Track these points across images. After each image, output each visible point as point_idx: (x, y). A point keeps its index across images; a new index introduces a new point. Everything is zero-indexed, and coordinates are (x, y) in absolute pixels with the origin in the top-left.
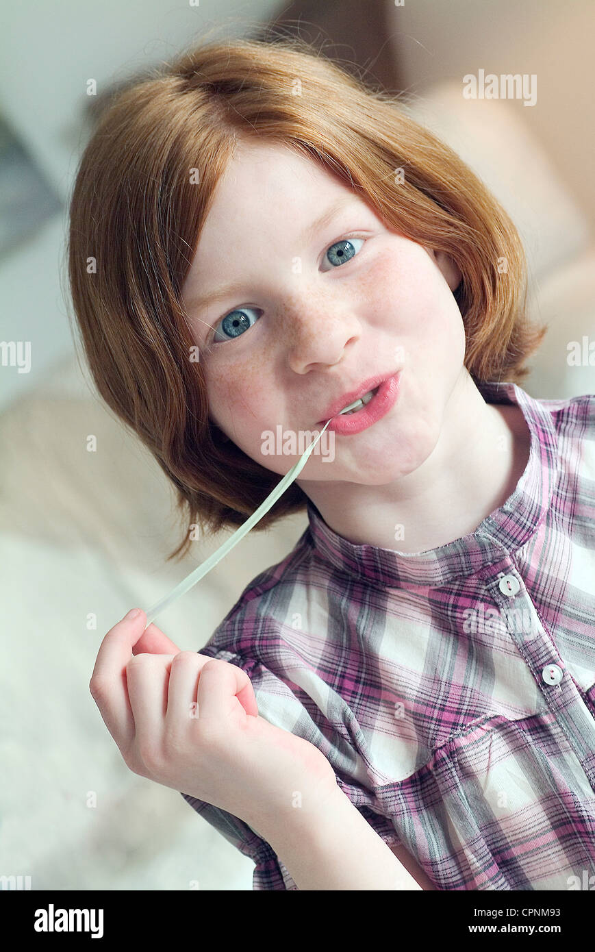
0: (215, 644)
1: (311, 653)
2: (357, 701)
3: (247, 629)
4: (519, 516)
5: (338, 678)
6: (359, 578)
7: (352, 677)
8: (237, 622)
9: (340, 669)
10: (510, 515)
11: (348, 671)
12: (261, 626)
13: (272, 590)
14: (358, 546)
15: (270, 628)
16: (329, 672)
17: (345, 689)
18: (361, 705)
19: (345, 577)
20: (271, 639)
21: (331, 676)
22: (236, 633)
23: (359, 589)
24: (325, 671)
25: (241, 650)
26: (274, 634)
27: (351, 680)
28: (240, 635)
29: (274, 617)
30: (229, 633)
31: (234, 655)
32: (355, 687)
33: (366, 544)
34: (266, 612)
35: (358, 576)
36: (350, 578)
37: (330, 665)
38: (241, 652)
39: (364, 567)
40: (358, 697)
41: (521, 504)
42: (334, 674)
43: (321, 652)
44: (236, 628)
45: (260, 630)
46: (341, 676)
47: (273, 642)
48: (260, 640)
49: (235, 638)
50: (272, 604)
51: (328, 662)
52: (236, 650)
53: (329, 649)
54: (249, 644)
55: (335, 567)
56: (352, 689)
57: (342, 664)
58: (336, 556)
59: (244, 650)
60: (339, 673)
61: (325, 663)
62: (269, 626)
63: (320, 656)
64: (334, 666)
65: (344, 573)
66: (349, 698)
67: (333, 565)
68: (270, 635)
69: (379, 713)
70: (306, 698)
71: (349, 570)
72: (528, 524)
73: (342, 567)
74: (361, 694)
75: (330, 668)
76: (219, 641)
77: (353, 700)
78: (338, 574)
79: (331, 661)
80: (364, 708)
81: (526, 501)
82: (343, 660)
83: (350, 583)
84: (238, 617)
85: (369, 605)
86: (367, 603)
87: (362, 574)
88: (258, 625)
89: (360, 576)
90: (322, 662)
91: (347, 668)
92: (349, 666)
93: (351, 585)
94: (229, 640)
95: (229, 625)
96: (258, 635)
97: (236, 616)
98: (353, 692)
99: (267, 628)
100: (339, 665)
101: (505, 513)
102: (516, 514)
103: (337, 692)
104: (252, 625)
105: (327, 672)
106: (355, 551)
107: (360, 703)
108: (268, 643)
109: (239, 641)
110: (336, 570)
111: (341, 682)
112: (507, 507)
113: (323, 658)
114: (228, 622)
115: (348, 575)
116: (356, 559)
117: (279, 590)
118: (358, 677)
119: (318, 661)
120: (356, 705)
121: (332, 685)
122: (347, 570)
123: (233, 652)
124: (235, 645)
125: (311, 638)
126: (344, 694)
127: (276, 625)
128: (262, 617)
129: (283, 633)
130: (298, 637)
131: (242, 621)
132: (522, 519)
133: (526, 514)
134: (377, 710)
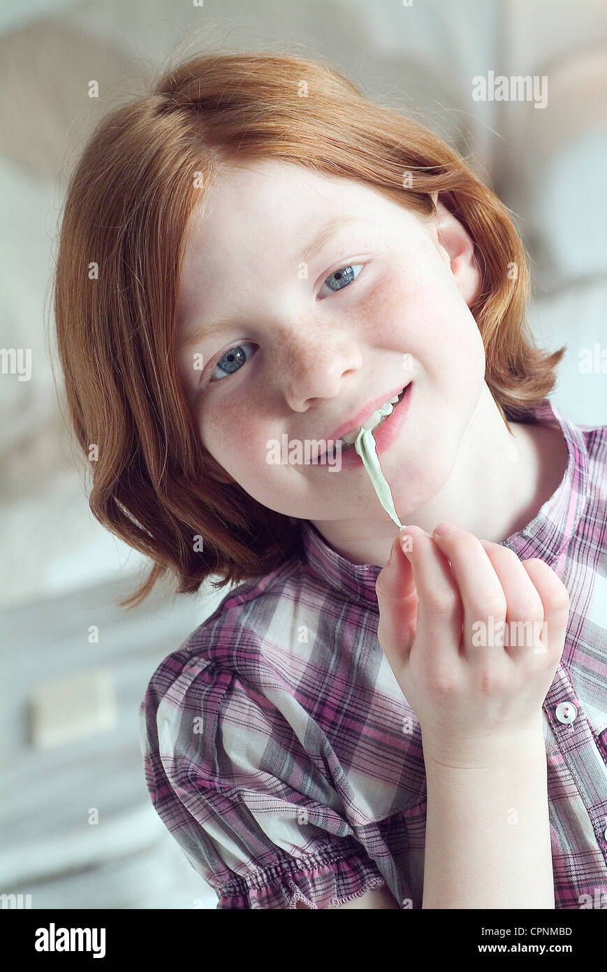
0: (188, 649)
1: (290, 673)
2: (336, 733)
3: (224, 637)
4: (539, 543)
5: (317, 705)
6: (357, 600)
7: (333, 706)
8: (214, 629)
9: (321, 695)
10: (530, 541)
11: (330, 699)
12: (239, 636)
13: (254, 601)
14: (361, 566)
15: (250, 641)
16: (309, 697)
17: (324, 717)
18: (339, 737)
19: (341, 597)
20: (250, 653)
21: (310, 701)
22: (212, 639)
23: (356, 611)
24: (304, 694)
25: (216, 657)
26: (253, 648)
27: (332, 709)
28: (216, 642)
29: (255, 631)
30: (204, 639)
31: (208, 663)
32: (335, 717)
33: (369, 563)
34: (247, 622)
35: (356, 597)
36: (347, 599)
37: (310, 689)
38: (216, 660)
39: (364, 588)
40: (337, 728)
41: (542, 530)
42: (313, 699)
43: (301, 674)
44: (213, 634)
45: (238, 640)
46: (320, 703)
47: (252, 656)
48: (238, 651)
49: (210, 645)
50: (253, 616)
51: (308, 685)
52: (211, 658)
53: (310, 672)
54: (225, 653)
55: (331, 586)
56: (332, 719)
57: (323, 690)
58: (333, 574)
59: (220, 658)
60: (319, 699)
61: (305, 687)
62: (249, 639)
63: (300, 678)
64: (314, 692)
65: (341, 593)
66: (328, 729)
67: (328, 584)
68: (249, 648)
69: (357, 748)
70: (282, 720)
71: (348, 590)
72: (548, 552)
73: (340, 586)
74: (341, 726)
75: (310, 693)
76: (192, 646)
77: (332, 731)
78: (335, 594)
79: (312, 685)
80: (342, 741)
81: (548, 527)
82: (324, 686)
83: (346, 604)
84: (216, 624)
85: (366, 629)
86: (364, 626)
87: (361, 596)
88: (237, 635)
89: (359, 597)
90: (302, 685)
91: (329, 695)
92: (331, 694)
93: (347, 606)
94: (203, 646)
95: (205, 630)
96: (236, 646)
97: (214, 623)
98: (333, 723)
99: (246, 640)
100: (320, 691)
101: (525, 537)
102: (536, 540)
103: (314, 719)
104: (230, 634)
105: (306, 697)
106: (356, 572)
107: (339, 735)
108: (247, 656)
109: (214, 648)
110: (332, 589)
111: (321, 709)
112: (527, 532)
113: (303, 680)
114: (205, 628)
115: (346, 595)
116: (357, 580)
117: (262, 602)
118: (339, 707)
119: (298, 683)
120: (334, 737)
121: (309, 711)
122: (344, 590)
123: (208, 659)
124: (209, 652)
125: (292, 657)
126: (322, 722)
127: (257, 639)
128: (242, 628)
129: (263, 648)
130: (279, 654)
131: (219, 629)
132: (542, 546)
133: (547, 541)
134: (356, 745)
